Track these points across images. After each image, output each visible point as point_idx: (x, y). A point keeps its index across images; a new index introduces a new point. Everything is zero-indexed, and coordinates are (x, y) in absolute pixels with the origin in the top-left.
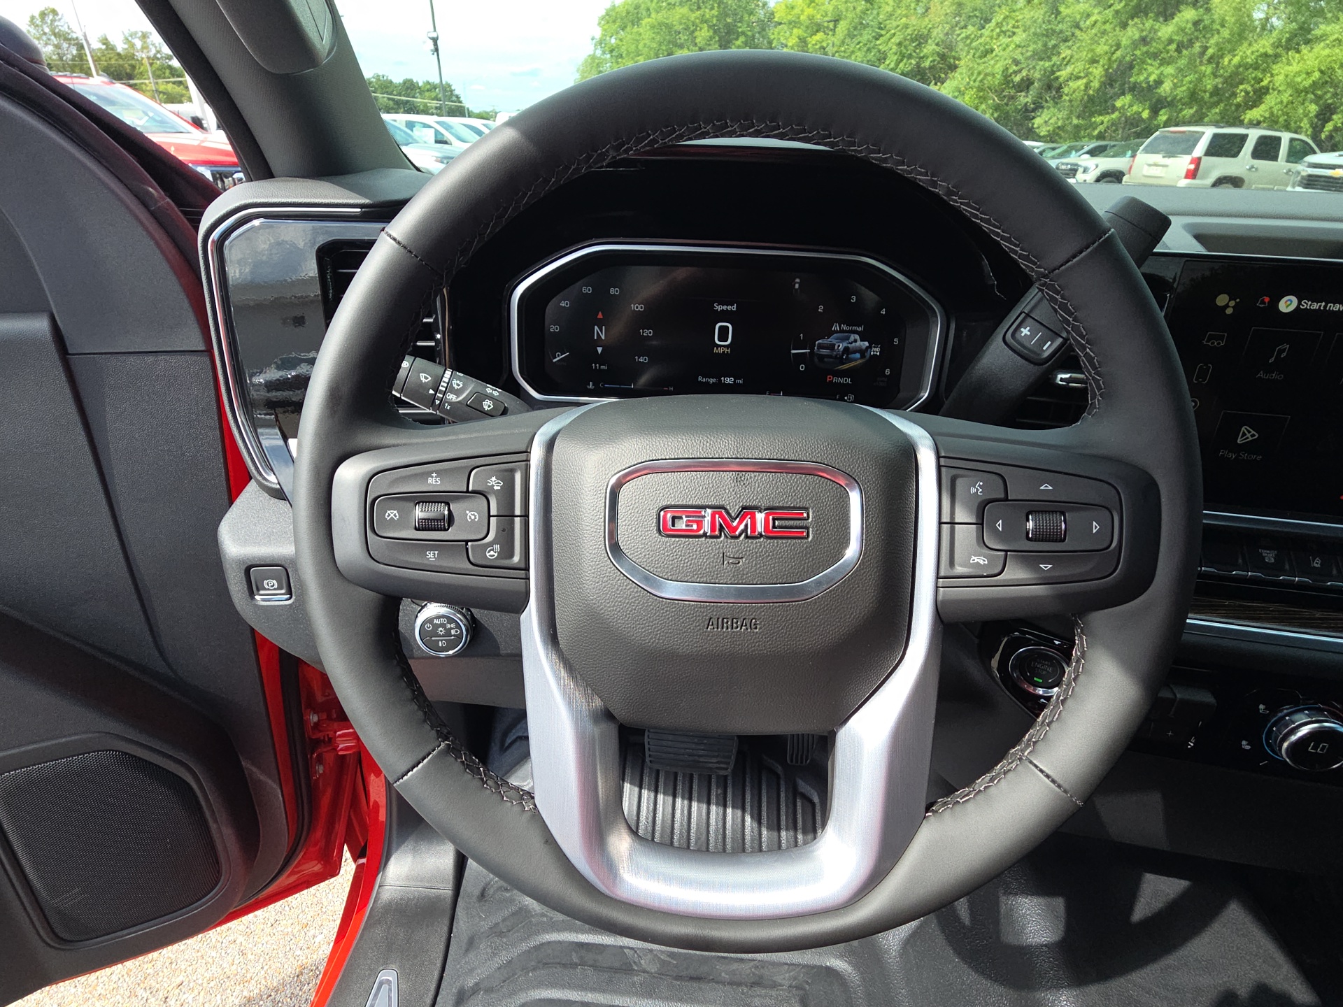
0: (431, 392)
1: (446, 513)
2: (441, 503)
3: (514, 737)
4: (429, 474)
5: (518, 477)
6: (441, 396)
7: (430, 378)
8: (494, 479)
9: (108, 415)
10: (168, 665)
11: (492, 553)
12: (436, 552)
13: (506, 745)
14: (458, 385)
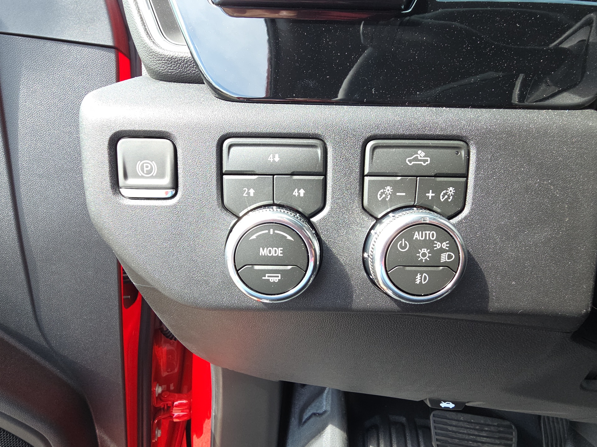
3: (310, 414)
9: (21, 92)
10: (44, 335)
13: (304, 420)
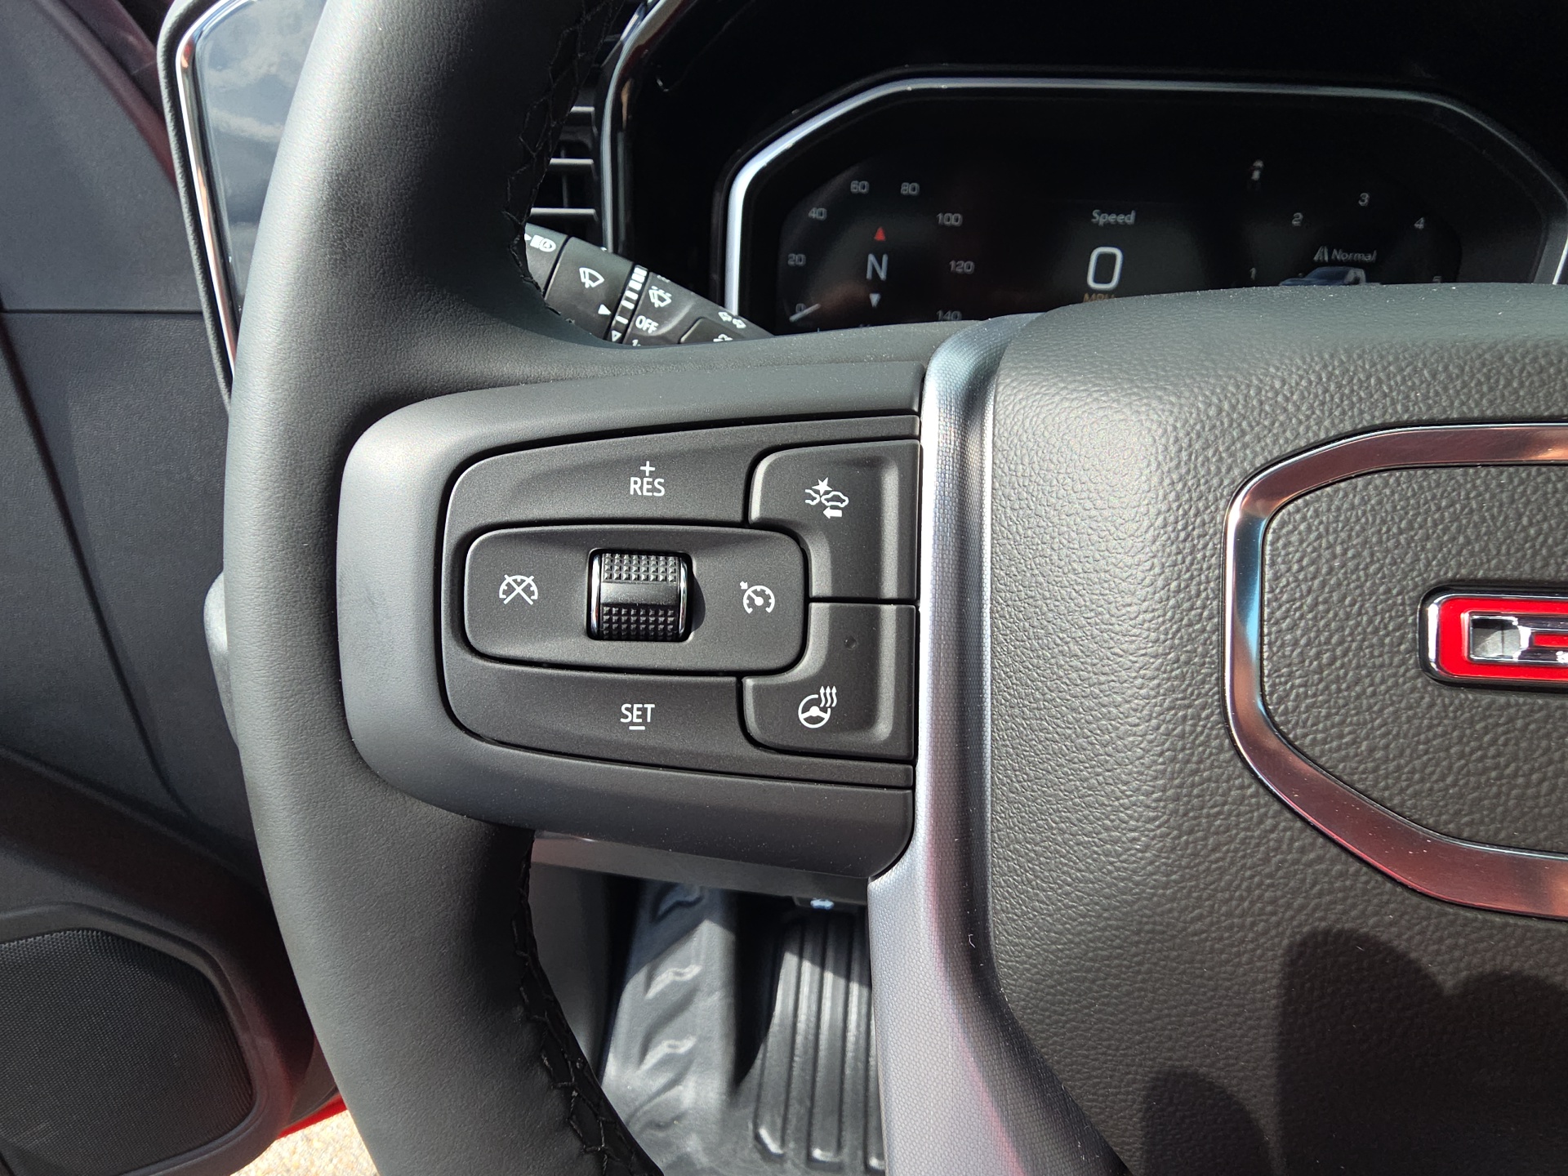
0: (604, 310)
1: (683, 585)
2: (667, 554)
3: (672, 903)
4: (633, 466)
5: (891, 483)
6: (625, 321)
7: (601, 280)
8: (823, 486)
11: (814, 711)
12: (650, 707)
13: (660, 913)
14: (662, 299)
